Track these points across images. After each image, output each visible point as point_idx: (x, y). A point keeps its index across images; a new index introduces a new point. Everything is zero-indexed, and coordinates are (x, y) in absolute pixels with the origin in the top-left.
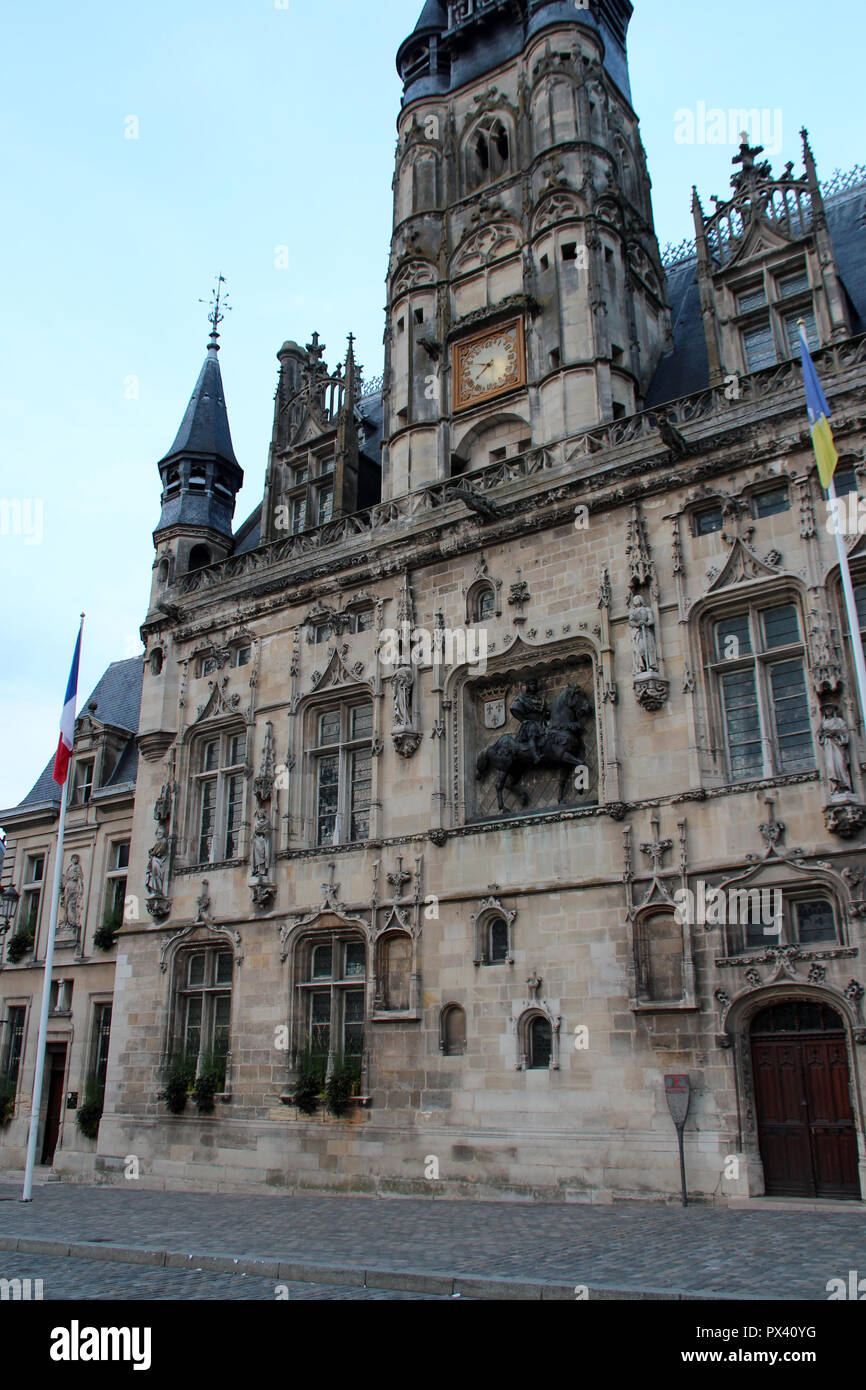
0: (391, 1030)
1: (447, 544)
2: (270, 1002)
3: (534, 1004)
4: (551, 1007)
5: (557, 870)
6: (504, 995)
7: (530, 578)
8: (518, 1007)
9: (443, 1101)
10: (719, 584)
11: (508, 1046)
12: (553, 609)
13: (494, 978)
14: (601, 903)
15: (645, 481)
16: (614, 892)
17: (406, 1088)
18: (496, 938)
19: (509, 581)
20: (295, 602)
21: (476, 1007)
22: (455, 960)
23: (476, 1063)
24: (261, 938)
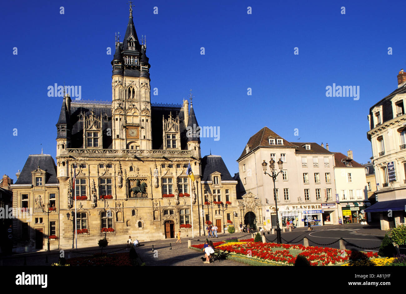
0: (119, 223)
1: (127, 159)
2: (96, 220)
3: (140, 220)
4: (142, 221)
5: (143, 205)
6: (136, 219)
7: (140, 167)
8: (138, 221)
9: (127, 232)
10: (165, 175)
11: (137, 225)
12: (143, 172)
13: (135, 217)
14: (149, 209)
15: (157, 159)
16: (151, 208)
17: (121, 231)
18: (133, 213)
19: (136, 167)
20: (97, 160)
21: (132, 221)
22: (129, 215)
23: (132, 227)
24: (94, 212)
